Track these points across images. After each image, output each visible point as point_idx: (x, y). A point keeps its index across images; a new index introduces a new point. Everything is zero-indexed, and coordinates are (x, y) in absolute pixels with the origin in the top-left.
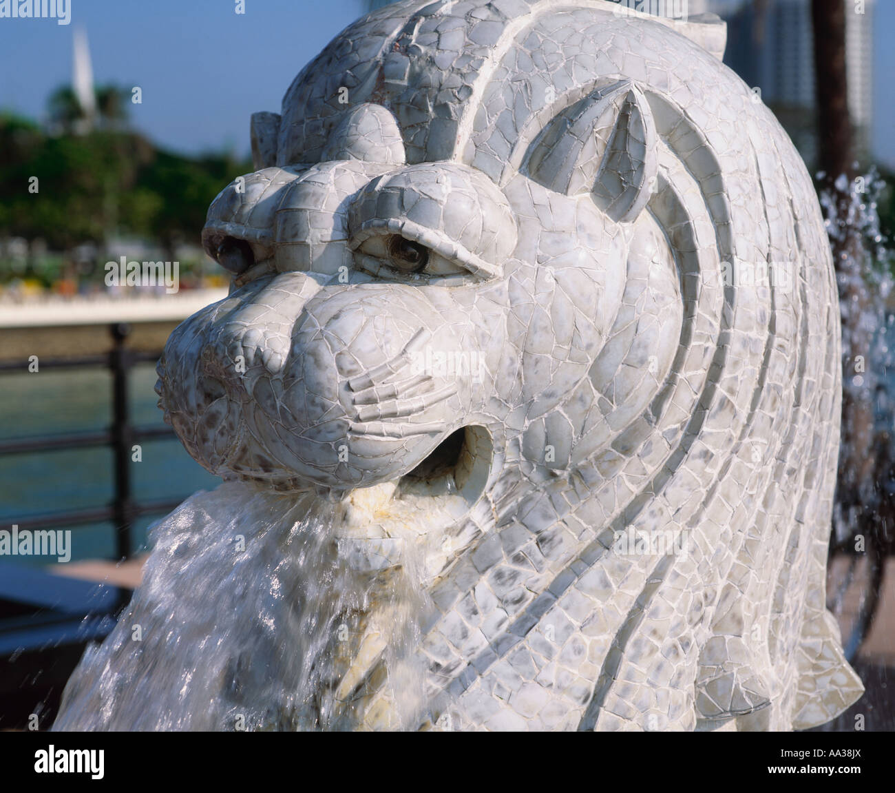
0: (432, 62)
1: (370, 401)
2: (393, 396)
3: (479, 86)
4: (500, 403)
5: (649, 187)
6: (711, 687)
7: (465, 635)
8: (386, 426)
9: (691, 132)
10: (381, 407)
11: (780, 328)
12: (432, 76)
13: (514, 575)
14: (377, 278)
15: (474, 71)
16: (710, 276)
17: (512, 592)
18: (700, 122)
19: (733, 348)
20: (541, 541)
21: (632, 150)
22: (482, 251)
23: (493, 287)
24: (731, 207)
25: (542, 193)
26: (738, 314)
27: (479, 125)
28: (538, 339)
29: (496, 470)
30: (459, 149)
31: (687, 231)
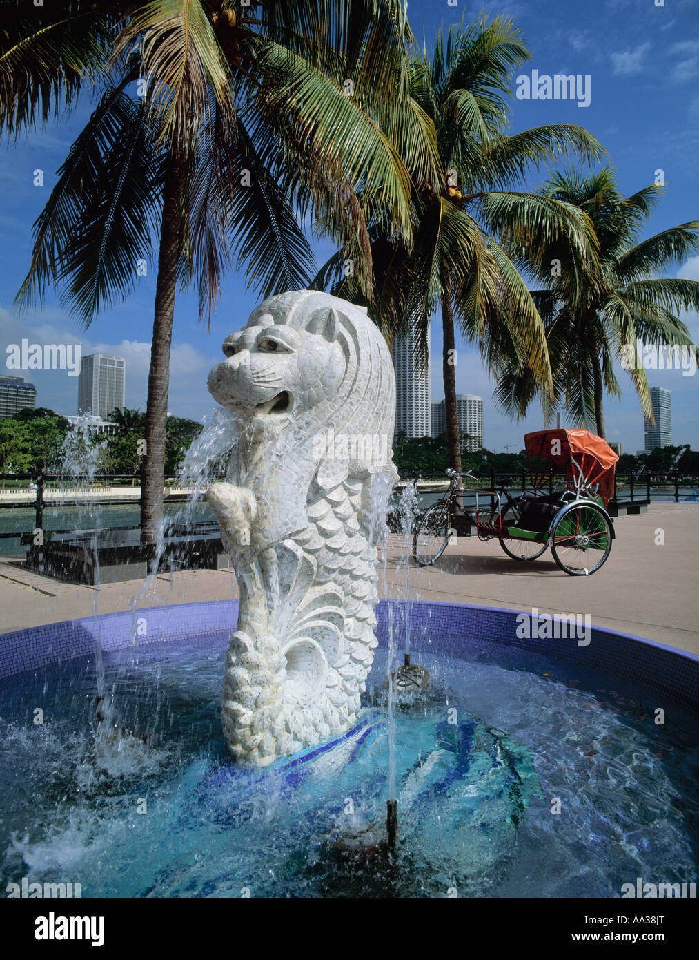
0: (282, 303)
1: (258, 377)
2: (264, 376)
3: (294, 309)
4: (295, 385)
5: (336, 333)
6: (352, 466)
7: (285, 447)
8: (262, 385)
9: (349, 321)
10: (261, 379)
11: (373, 373)
12: (282, 306)
13: (299, 432)
14: (264, 352)
15: (293, 305)
16: (353, 357)
17: (298, 437)
18: (351, 319)
19: (359, 377)
20: (306, 423)
21: (332, 324)
22: (291, 344)
23: (294, 354)
24: (359, 341)
25: (308, 334)
26: (361, 368)
27: (293, 317)
28: (305, 368)
29: (295, 405)
30: (287, 323)
31: (347, 345)
